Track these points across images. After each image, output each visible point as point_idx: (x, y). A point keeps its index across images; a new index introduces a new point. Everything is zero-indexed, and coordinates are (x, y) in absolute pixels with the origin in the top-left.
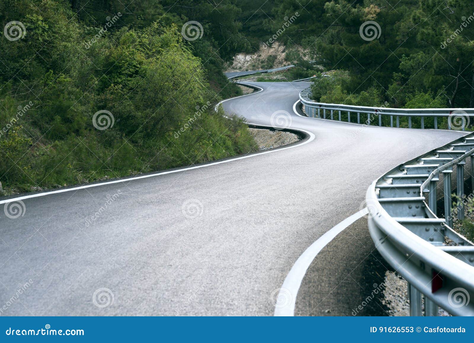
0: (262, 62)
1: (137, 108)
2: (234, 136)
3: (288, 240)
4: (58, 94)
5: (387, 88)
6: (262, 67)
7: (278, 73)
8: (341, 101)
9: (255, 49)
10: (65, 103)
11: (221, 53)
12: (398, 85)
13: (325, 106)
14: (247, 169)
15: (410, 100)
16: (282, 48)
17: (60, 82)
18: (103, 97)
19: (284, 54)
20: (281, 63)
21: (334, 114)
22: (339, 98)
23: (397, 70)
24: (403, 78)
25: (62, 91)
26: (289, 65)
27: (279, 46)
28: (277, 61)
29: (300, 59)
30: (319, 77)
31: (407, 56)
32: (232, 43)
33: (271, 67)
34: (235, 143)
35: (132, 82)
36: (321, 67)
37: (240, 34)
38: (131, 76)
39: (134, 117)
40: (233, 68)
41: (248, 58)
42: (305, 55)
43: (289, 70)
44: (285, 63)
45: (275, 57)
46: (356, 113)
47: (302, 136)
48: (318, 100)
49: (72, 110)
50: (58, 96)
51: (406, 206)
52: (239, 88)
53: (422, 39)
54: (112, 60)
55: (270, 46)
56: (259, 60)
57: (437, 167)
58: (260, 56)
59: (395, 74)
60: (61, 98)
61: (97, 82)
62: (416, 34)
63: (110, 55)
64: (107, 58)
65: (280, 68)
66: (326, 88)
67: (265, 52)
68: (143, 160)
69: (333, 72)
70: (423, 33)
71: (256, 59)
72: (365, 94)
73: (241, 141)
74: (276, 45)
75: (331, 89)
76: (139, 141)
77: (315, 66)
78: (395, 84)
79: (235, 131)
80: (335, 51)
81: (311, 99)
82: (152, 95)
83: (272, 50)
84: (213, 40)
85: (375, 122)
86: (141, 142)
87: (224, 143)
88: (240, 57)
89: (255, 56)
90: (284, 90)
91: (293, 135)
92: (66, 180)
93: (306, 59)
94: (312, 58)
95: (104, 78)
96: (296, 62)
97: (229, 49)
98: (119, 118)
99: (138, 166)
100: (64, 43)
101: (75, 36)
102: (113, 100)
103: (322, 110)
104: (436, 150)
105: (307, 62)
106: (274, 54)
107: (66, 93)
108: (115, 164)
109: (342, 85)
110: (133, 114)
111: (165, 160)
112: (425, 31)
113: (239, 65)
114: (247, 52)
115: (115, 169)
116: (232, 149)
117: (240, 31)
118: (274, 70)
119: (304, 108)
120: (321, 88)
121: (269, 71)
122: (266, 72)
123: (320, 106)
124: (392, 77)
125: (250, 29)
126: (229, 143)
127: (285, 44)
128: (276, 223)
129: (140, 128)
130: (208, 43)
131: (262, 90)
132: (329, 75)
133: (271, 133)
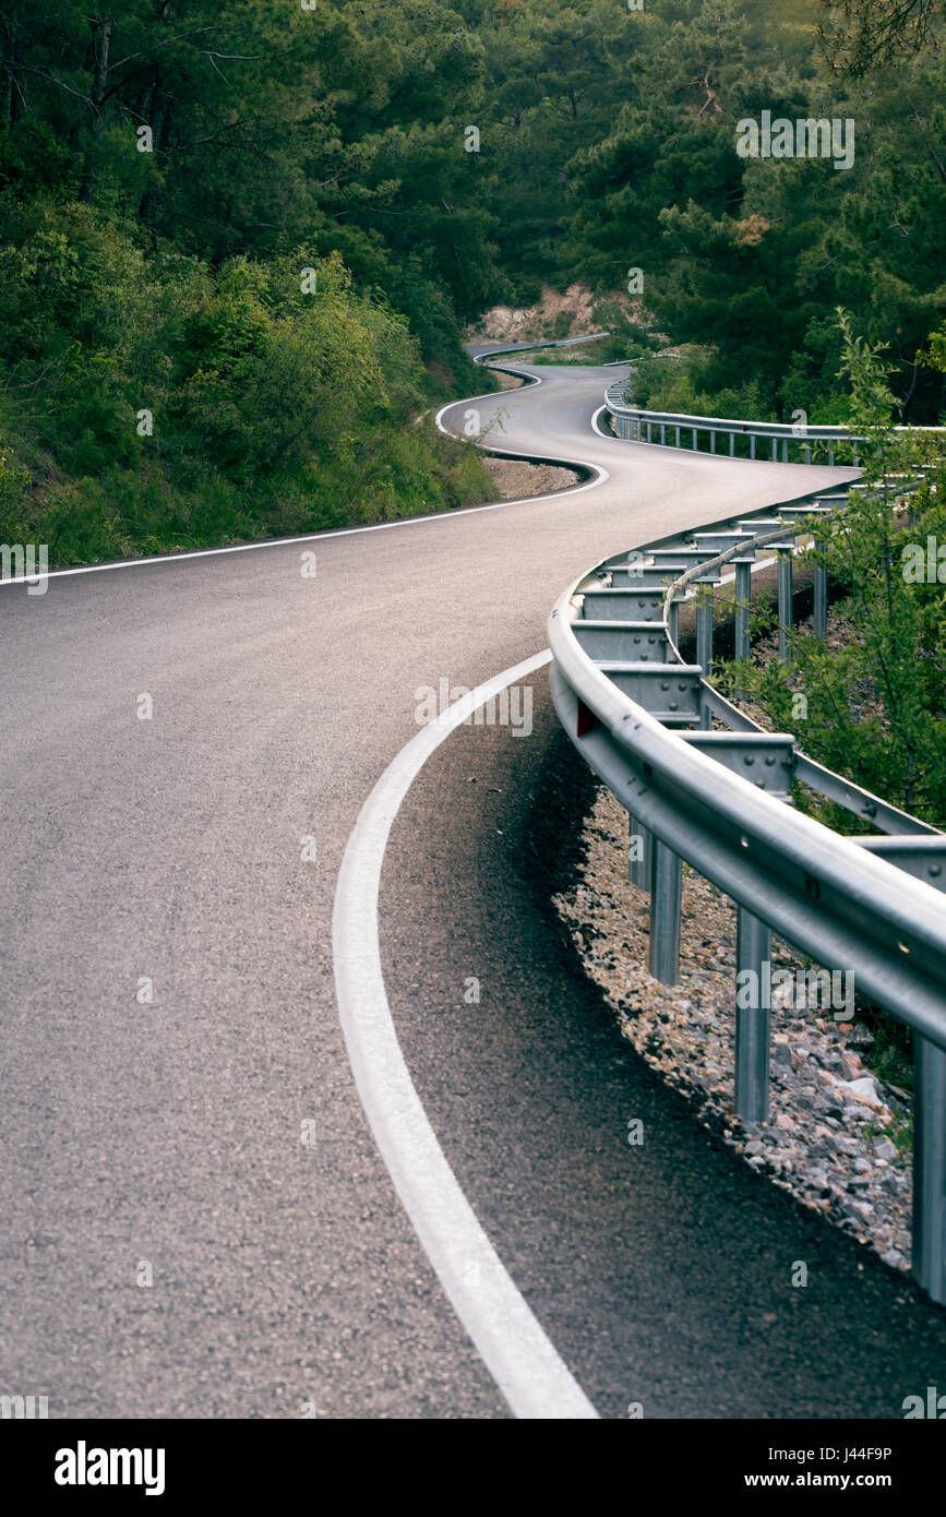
0: (546, 325)
1: (247, 417)
2: (447, 474)
3: (461, 665)
4: (90, 386)
5: (779, 383)
6: (545, 336)
7: (577, 347)
8: (682, 406)
9: (530, 299)
10: (105, 405)
11: (456, 306)
12: (802, 376)
13: (650, 417)
14: (445, 537)
15: (818, 408)
16: (587, 297)
17: (96, 365)
18: (181, 395)
19: (590, 309)
20: (584, 327)
21: (667, 434)
22: (678, 401)
23: (800, 348)
24: (811, 362)
25: (100, 382)
26: (599, 332)
27: (582, 292)
28: (576, 323)
29: (620, 319)
30: (648, 358)
31: (821, 319)
32: (479, 286)
33: (564, 336)
34: (449, 488)
35: (241, 366)
36: (663, 338)
37: (495, 269)
38: (236, 355)
39: (238, 434)
40: (488, 337)
41: (518, 315)
42: (631, 313)
43: (598, 342)
44: (591, 328)
45: (572, 316)
46: (708, 433)
47: (585, 474)
48: (642, 403)
49: (117, 419)
50: (92, 391)
51: (634, 602)
52: (492, 377)
53: (843, 287)
54: (203, 321)
55: (562, 292)
56: (540, 321)
57: (752, 537)
58: (542, 312)
59: (795, 355)
60: (96, 396)
61: (170, 366)
62: (834, 275)
63: (201, 313)
64: (196, 316)
65: (583, 338)
66: (660, 382)
67: (554, 305)
68: (254, 517)
69: (688, 347)
70: (845, 274)
71: (534, 318)
72: (729, 394)
73: (462, 484)
74: (574, 291)
75: (670, 383)
76: (247, 480)
77: (651, 335)
78: (796, 374)
79: (452, 463)
80: (678, 307)
81: (629, 401)
82: (276, 391)
83: (567, 301)
84: (441, 281)
85: (742, 451)
86: (249, 482)
87: (426, 488)
88: (501, 313)
89: (532, 313)
90: (582, 382)
91: (571, 473)
92: (98, 552)
93: (633, 320)
94: (646, 320)
95: (187, 357)
96: (612, 326)
97: (472, 298)
98: (209, 434)
99: (242, 528)
100: (109, 289)
101: (133, 274)
102: (203, 400)
103: (644, 427)
104: (777, 506)
105: (635, 326)
106: (570, 309)
107: (106, 385)
108: (198, 524)
109: (692, 376)
110: (236, 427)
111: (297, 518)
112: (849, 270)
113: (500, 330)
114: (514, 305)
115: (198, 533)
116: (442, 500)
117: (497, 262)
118: (568, 342)
119: (614, 420)
120: (650, 380)
121: (559, 343)
122: (553, 346)
123: (641, 416)
124: (789, 361)
125: (524, 258)
126: (436, 487)
127: (592, 290)
128: (454, 636)
129: (250, 455)
130: (430, 285)
131: (540, 381)
132: (677, 354)
133: (532, 468)
